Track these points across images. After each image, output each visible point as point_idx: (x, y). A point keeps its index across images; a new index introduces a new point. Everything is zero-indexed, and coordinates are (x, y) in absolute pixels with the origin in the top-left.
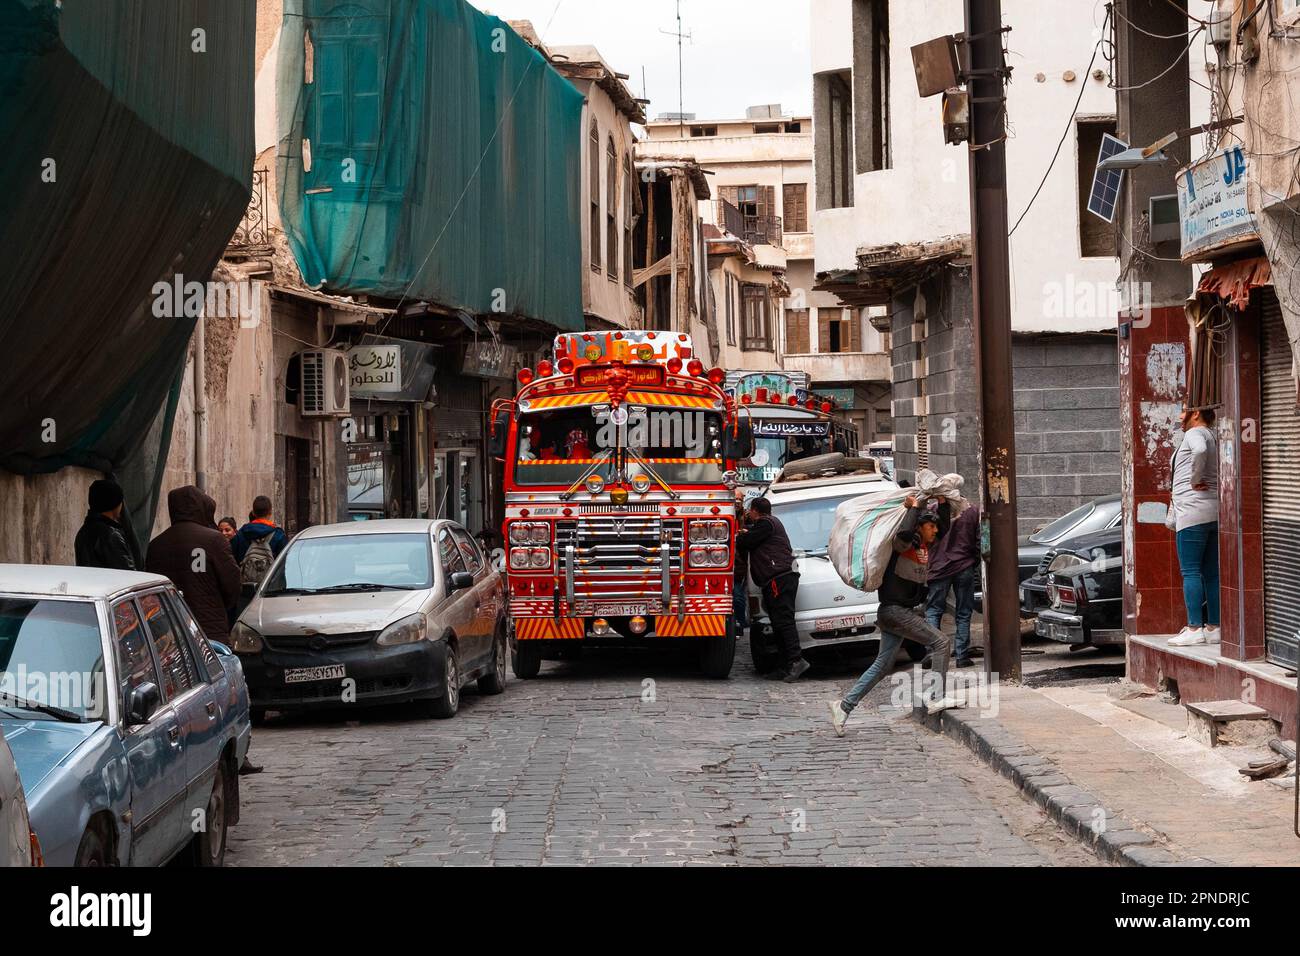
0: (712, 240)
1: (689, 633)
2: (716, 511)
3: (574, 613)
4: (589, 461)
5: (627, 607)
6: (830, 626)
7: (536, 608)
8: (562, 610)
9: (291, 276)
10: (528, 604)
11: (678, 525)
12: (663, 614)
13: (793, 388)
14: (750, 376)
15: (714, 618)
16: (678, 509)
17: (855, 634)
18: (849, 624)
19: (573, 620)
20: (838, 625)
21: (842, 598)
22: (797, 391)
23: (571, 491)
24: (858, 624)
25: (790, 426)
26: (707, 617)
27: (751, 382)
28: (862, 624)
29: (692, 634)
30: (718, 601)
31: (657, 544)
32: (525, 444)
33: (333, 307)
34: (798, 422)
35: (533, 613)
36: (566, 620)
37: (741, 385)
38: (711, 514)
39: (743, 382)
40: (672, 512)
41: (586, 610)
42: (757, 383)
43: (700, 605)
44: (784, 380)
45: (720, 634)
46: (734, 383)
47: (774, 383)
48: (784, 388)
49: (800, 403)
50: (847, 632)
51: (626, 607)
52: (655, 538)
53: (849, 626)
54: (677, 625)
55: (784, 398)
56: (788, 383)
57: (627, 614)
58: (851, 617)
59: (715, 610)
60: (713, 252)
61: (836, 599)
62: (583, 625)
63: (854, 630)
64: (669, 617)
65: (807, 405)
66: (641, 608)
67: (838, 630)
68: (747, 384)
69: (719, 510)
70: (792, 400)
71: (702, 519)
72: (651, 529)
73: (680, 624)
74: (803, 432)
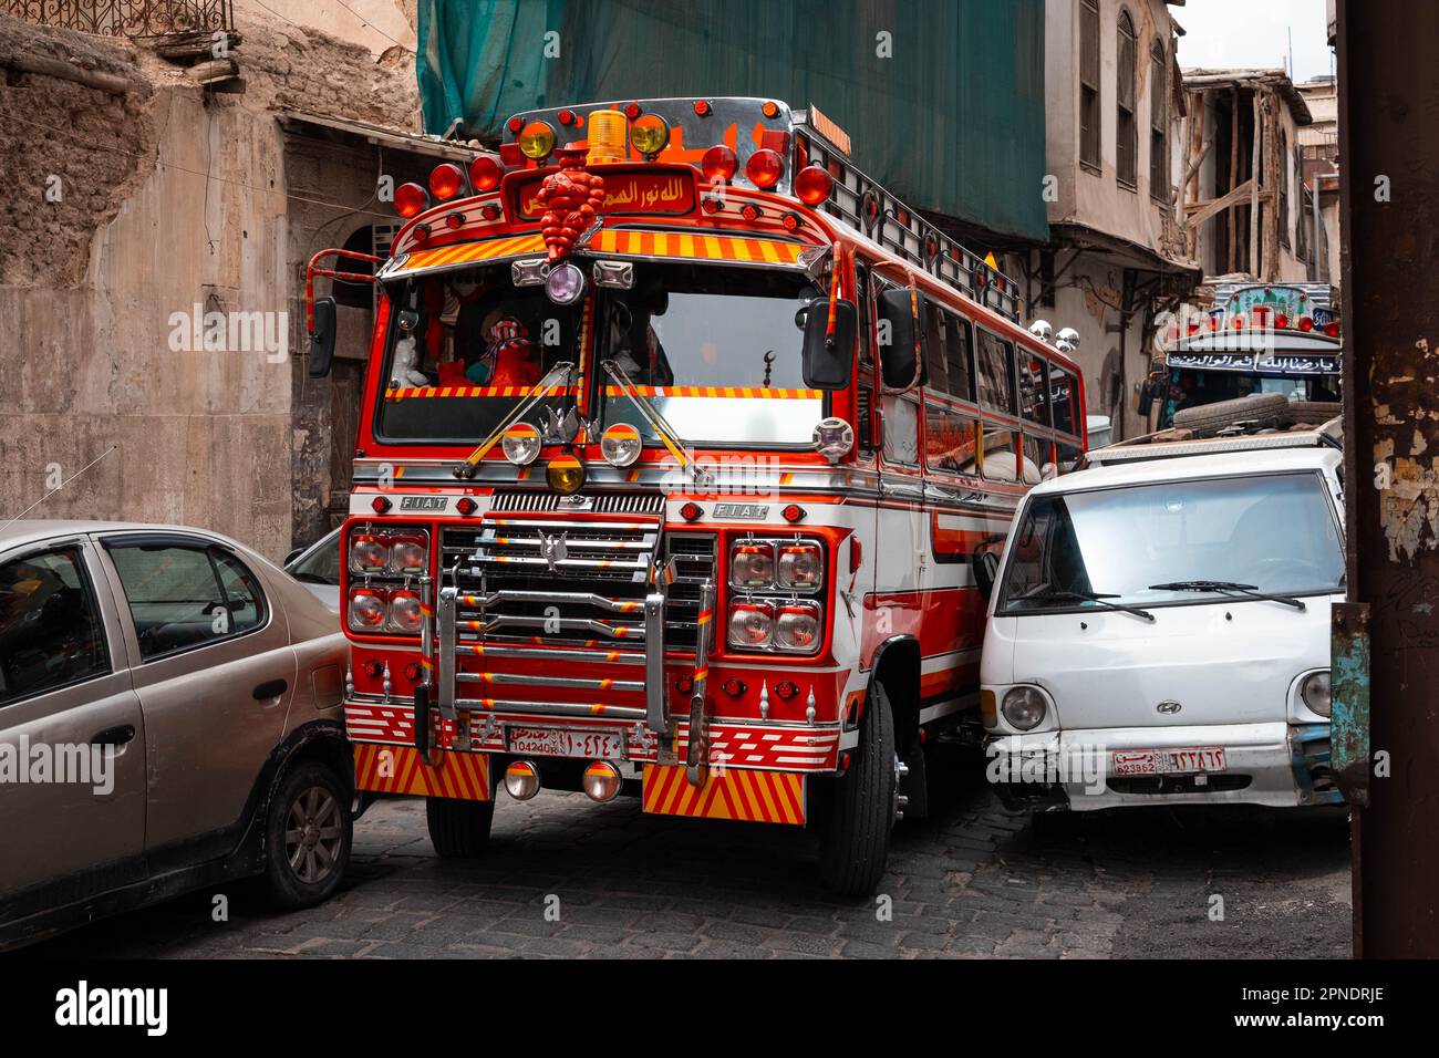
0: (1324, 176)
1: (719, 811)
2: (794, 515)
3: (465, 745)
4: (524, 391)
5: (580, 738)
6: (1144, 768)
7: (394, 724)
8: (443, 732)
9: (379, 109)
10: (377, 714)
11: (705, 546)
12: (660, 760)
13: (1310, 307)
14: (1248, 290)
15: (776, 778)
16: (707, 507)
17: (1202, 789)
18: (1189, 766)
19: (466, 758)
20: (1162, 767)
21: (1175, 708)
22: (1315, 311)
23: (474, 459)
24: (1209, 768)
25: (1300, 361)
26: (760, 777)
27: (1249, 299)
28: (1217, 768)
29: (728, 816)
30: (787, 738)
31: (640, 591)
32: (405, 351)
33: (371, 141)
34: (1313, 356)
35: (388, 733)
36: (452, 756)
37: (1234, 303)
38: (785, 522)
39: (1237, 299)
40: (692, 513)
41: (491, 736)
42: (1257, 300)
43: (744, 746)
44: (1296, 295)
45: (792, 819)
46: (1225, 300)
47: (1282, 300)
48: (1296, 307)
49: (1318, 328)
50: (1185, 782)
51: (578, 738)
52: (638, 577)
53: (1188, 769)
54: (690, 790)
55: (1295, 321)
56: (1303, 299)
57: (578, 753)
58: (1193, 751)
59: (781, 759)
60: (1325, 188)
61: (1162, 708)
62: (486, 772)
63: (1201, 781)
64: (674, 769)
65: (1327, 330)
66: (610, 743)
67: (1164, 777)
68: (1242, 302)
69: (802, 514)
70: (1306, 324)
71: (759, 534)
72: (633, 554)
73: (699, 789)
74: (1320, 369)
